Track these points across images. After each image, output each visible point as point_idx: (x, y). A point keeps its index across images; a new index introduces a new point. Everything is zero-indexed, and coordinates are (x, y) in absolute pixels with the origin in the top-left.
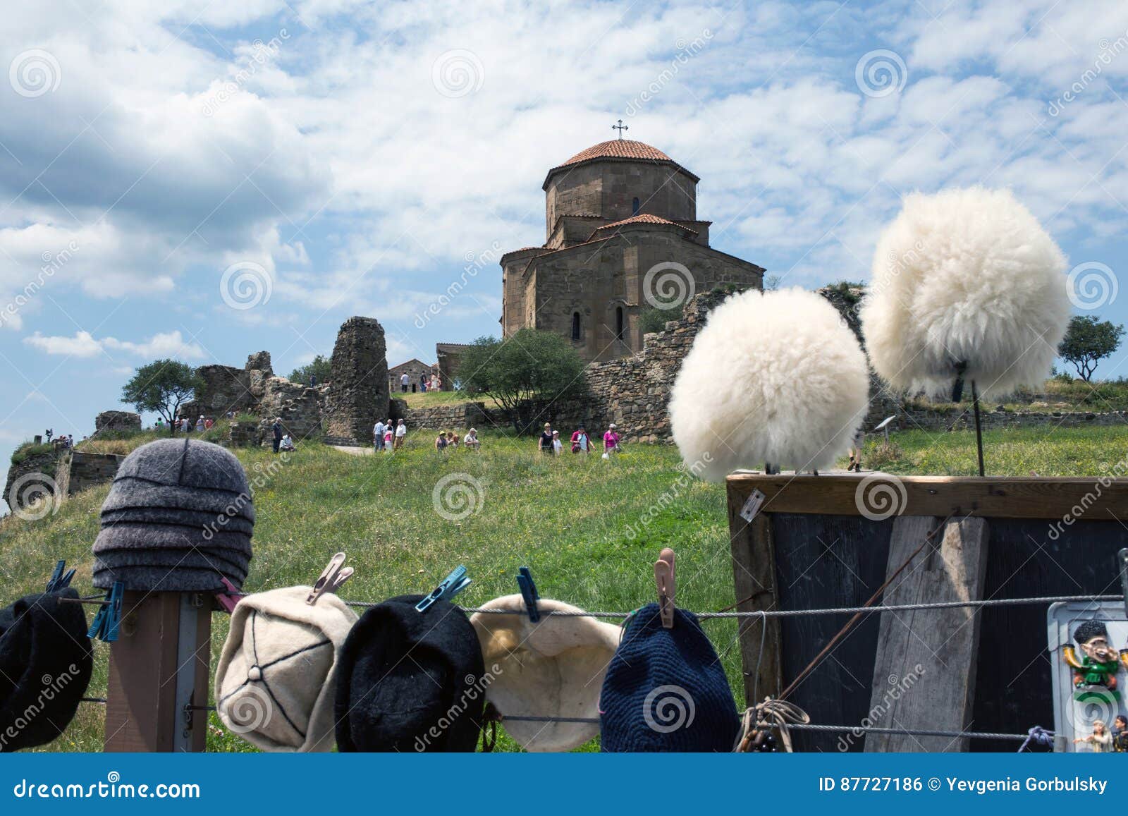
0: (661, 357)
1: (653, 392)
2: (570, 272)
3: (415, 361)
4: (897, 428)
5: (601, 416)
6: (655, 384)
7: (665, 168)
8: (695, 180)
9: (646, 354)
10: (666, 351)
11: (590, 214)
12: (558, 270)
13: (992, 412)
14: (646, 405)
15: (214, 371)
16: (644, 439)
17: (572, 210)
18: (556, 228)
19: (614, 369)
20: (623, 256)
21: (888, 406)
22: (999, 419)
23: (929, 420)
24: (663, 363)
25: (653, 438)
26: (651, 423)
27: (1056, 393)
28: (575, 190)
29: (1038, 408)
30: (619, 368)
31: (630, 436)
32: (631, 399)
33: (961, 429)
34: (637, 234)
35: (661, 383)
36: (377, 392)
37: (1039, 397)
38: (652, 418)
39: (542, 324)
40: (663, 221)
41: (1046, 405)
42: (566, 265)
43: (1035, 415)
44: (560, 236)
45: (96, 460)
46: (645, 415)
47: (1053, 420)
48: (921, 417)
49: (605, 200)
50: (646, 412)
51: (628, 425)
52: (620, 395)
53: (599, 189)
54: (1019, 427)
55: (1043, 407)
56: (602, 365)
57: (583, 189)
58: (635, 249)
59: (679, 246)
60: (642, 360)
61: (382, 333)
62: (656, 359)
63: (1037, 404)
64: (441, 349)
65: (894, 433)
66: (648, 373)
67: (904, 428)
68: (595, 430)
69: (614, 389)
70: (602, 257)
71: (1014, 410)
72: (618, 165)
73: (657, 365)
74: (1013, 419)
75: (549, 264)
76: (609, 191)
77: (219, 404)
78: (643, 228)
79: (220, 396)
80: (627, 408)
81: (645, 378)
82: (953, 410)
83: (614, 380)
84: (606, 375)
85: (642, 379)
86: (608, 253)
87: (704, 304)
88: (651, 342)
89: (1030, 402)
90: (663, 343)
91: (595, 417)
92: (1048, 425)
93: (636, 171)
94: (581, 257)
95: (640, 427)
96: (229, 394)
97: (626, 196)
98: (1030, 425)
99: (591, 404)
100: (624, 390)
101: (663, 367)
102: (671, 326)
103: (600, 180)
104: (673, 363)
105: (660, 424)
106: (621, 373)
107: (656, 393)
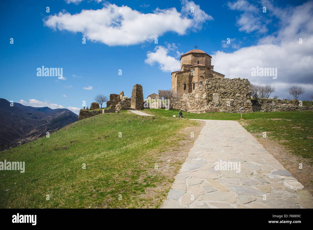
0: (198, 93)
2: (184, 76)
3: (154, 94)
5: (185, 105)
6: (196, 98)
7: (205, 55)
8: (211, 57)
10: (199, 91)
11: (189, 64)
14: (194, 103)
15: (113, 95)
16: (194, 110)
17: (186, 64)
18: (182, 67)
21: (249, 104)
26: (195, 107)
28: (186, 59)
34: (198, 68)
35: (198, 98)
36: (140, 99)
38: (196, 106)
39: (178, 86)
40: (203, 65)
44: (183, 69)
45: (85, 112)
46: (194, 105)
49: (192, 61)
52: (189, 101)
57: (188, 59)
59: (207, 70)
60: (194, 93)
61: (142, 87)
64: (159, 91)
69: (188, 99)
72: (194, 54)
73: (197, 94)
76: (193, 59)
77: (114, 101)
79: (114, 100)
80: (191, 103)
84: (187, 96)
90: (198, 89)
93: (198, 55)
96: (116, 99)
97: (196, 61)
103: (191, 57)
104: (200, 94)
105: (197, 107)
106: (190, 96)
107: (197, 100)
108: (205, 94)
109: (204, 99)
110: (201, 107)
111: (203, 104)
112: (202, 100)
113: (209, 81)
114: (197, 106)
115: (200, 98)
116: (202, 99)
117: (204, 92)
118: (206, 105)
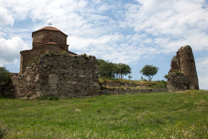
0: (30, 74)
1: (27, 84)
2: (32, 55)
4: (98, 94)
5: (15, 91)
6: (28, 82)
7: (58, 33)
8: (67, 36)
9: (27, 73)
10: (31, 72)
11: (40, 42)
12: (29, 54)
13: (125, 89)
14: (25, 88)
16: (24, 98)
17: (36, 41)
19: (18, 77)
20: (45, 52)
21: (96, 88)
22: (127, 91)
23: (108, 92)
24: (30, 75)
25: (26, 98)
27: (143, 84)
28: (37, 37)
29: (138, 88)
30: (20, 77)
31: (21, 97)
32: (21, 86)
33: (117, 94)
34: (49, 46)
35: (29, 81)
37: (138, 85)
38: (26, 92)
39: (24, 67)
40: (55, 44)
41: (140, 87)
42: (31, 53)
43: (137, 90)
46: (24, 91)
47: (141, 91)
48: (106, 91)
49: (44, 39)
50: (25, 90)
51: (21, 94)
52: (19, 85)
53: (43, 37)
54: (132, 93)
55: (139, 88)
56: (16, 76)
57: (39, 37)
58: (48, 50)
59: (59, 49)
60: (25, 75)
62: (29, 74)
63: (138, 87)
65: (97, 96)
66: (26, 79)
67: (100, 94)
68: (13, 95)
69: (18, 83)
70: (40, 52)
71: (132, 88)
73: (29, 76)
74: (131, 91)
75: (27, 53)
76: (45, 37)
78: (50, 45)
80: (21, 89)
81: (26, 80)
82: (115, 89)
83: (18, 81)
84: (17, 79)
85: (25, 81)
86: (42, 51)
87: (42, 58)
88: (28, 69)
89: (136, 86)
90: (31, 70)
91: (13, 91)
92: (140, 93)
93: (51, 33)
94: (35, 52)
95: (23, 94)
97: (49, 39)
98: (135, 93)
99: (13, 87)
100: (21, 83)
101: (30, 77)
102: (33, 65)
103: (43, 35)
104: (32, 75)
105: (28, 94)
106: (20, 79)
107: (28, 84)
108: (38, 75)
109: (36, 82)
110: (32, 94)
111: (34, 89)
112: (34, 84)
113: (44, 58)
114: (28, 92)
115: (31, 81)
116: (34, 82)
117: (37, 73)
118: (38, 91)
